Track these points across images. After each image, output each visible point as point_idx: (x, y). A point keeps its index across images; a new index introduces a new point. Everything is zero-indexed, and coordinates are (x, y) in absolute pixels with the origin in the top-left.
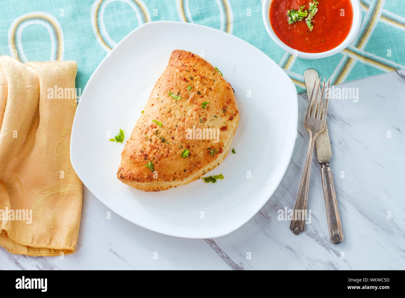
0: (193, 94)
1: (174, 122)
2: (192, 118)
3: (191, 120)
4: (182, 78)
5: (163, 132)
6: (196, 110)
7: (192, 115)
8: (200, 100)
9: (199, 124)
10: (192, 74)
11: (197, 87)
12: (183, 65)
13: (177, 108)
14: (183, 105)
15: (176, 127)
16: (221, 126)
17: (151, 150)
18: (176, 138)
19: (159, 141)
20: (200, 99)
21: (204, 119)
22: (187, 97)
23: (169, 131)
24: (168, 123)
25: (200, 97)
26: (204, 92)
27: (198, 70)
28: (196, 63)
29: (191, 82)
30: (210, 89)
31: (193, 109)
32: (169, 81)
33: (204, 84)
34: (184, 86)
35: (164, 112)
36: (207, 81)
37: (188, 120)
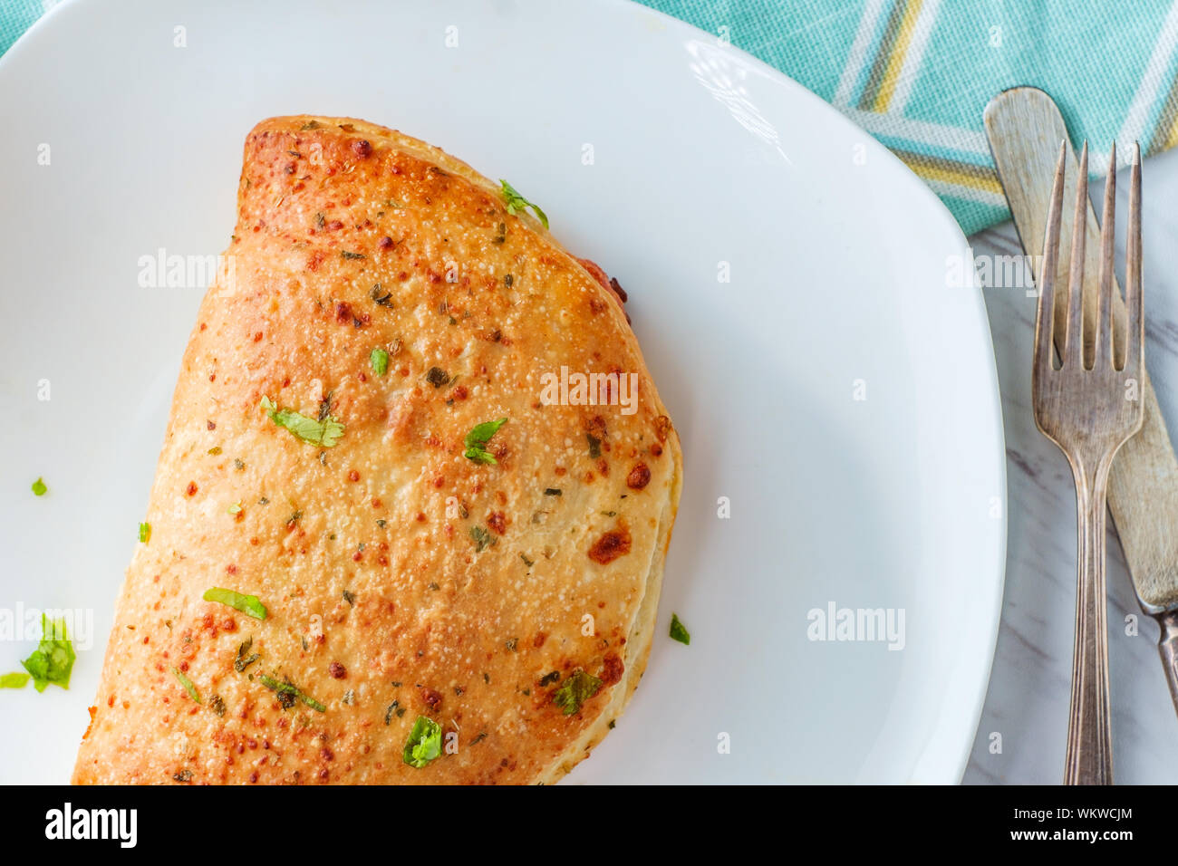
0: (408, 393)
1: (327, 576)
2: (423, 534)
3: (422, 544)
4: (326, 305)
5: (276, 648)
6: (440, 484)
7: (422, 518)
8: (453, 420)
9: (468, 561)
10: (379, 271)
11: (421, 346)
12: (324, 223)
13: (329, 492)
14: (359, 466)
15: (344, 602)
16: (590, 536)
17: (231, 762)
18: (355, 666)
19: (265, 702)
20: (449, 410)
21: (491, 520)
22: (377, 414)
23: (309, 640)
24: (300, 592)
25: (450, 402)
26: (468, 367)
27: (407, 235)
28: (393, 192)
29: (382, 319)
30: (498, 337)
31: (419, 480)
32: (259, 338)
33: (456, 316)
34: (347, 356)
35: (262, 529)
36: (471, 294)
37: (405, 553)
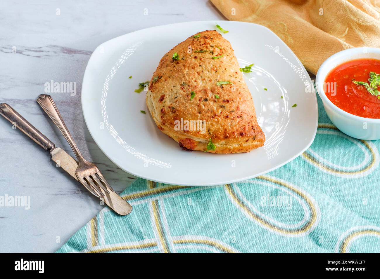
0: (209, 95)
1: (206, 67)
2: (194, 79)
3: (193, 78)
4: (232, 101)
5: (207, 55)
6: (196, 86)
7: (196, 81)
8: (199, 96)
9: (184, 80)
10: (226, 111)
11: (212, 103)
12: (241, 117)
13: (213, 77)
14: (211, 82)
15: (201, 65)
16: (166, 97)
17: (205, 42)
18: (193, 60)
19: (205, 49)
21: (184, 87)
22: (212, 90)
23: (203, 58)
24: (209, 63)
25: (201, 98)
26: (202, 104)
27: (225, 120)
28: (232, 128)
29: (221, 104)
30: (200, 112)
31: (199, 85)
32: (240, 93)
33: (209, 111)
34: (223, 95)
35: (221, 68)
37: (195, 75)
